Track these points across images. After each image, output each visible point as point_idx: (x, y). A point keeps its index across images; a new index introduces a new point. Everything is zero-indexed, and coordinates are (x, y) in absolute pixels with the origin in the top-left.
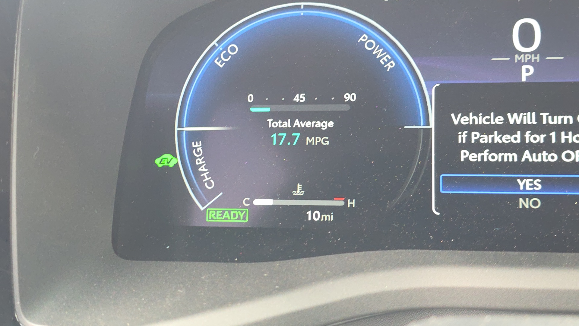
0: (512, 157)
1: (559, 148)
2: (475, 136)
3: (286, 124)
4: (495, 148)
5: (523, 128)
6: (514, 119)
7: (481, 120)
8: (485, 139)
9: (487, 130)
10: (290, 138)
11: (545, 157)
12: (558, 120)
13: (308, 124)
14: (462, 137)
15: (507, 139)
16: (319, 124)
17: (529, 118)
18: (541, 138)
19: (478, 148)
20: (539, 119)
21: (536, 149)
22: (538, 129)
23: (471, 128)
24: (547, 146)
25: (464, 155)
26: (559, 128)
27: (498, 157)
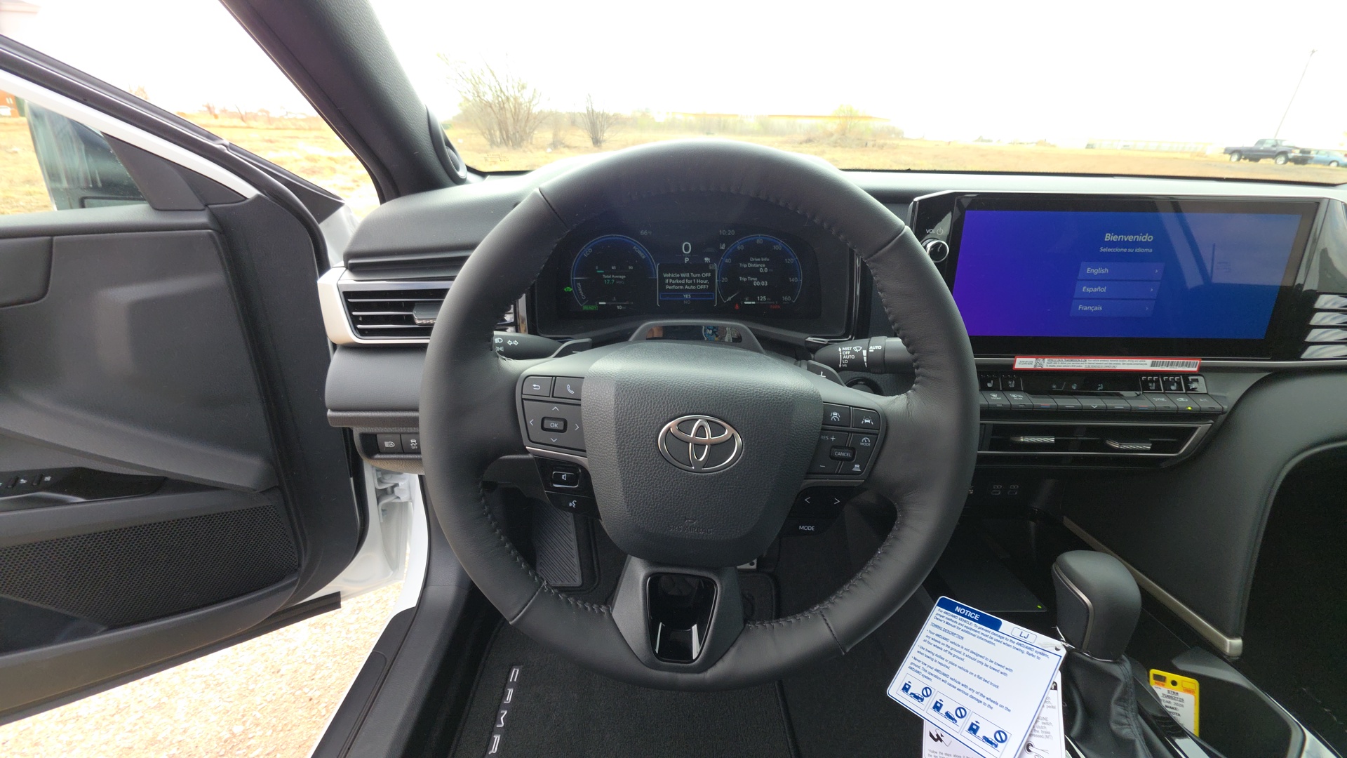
0: (682, 287)
1: (695, 284)
2: (671, 281)
3: (609, 277)
4: (677, 285)
5: (685, 278)
6: (683, 275)
7: (673, 276)
8: (674, 282)
9: (673, 278)
10: (611, 281)
11: (693, 287)
12: (696, 276)
13: (617, 277)
14: (667, 281)
15: (680, 281)
16: (620, 277)
17: (687, 275)
18: (691, 281)
19: (671, 284)
20: (690, 275)
21: (689, 285)
22: (690, 278)
23: (669, 278)
24: (693, 284)
25: (667, 287)
26: (696, 278)
27: (678, 287)
